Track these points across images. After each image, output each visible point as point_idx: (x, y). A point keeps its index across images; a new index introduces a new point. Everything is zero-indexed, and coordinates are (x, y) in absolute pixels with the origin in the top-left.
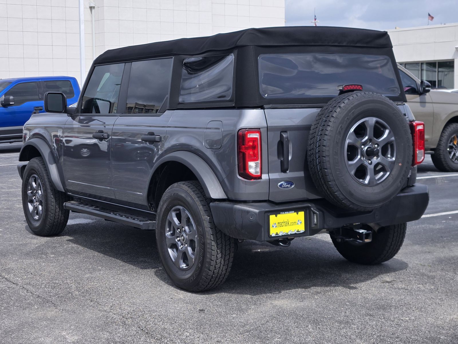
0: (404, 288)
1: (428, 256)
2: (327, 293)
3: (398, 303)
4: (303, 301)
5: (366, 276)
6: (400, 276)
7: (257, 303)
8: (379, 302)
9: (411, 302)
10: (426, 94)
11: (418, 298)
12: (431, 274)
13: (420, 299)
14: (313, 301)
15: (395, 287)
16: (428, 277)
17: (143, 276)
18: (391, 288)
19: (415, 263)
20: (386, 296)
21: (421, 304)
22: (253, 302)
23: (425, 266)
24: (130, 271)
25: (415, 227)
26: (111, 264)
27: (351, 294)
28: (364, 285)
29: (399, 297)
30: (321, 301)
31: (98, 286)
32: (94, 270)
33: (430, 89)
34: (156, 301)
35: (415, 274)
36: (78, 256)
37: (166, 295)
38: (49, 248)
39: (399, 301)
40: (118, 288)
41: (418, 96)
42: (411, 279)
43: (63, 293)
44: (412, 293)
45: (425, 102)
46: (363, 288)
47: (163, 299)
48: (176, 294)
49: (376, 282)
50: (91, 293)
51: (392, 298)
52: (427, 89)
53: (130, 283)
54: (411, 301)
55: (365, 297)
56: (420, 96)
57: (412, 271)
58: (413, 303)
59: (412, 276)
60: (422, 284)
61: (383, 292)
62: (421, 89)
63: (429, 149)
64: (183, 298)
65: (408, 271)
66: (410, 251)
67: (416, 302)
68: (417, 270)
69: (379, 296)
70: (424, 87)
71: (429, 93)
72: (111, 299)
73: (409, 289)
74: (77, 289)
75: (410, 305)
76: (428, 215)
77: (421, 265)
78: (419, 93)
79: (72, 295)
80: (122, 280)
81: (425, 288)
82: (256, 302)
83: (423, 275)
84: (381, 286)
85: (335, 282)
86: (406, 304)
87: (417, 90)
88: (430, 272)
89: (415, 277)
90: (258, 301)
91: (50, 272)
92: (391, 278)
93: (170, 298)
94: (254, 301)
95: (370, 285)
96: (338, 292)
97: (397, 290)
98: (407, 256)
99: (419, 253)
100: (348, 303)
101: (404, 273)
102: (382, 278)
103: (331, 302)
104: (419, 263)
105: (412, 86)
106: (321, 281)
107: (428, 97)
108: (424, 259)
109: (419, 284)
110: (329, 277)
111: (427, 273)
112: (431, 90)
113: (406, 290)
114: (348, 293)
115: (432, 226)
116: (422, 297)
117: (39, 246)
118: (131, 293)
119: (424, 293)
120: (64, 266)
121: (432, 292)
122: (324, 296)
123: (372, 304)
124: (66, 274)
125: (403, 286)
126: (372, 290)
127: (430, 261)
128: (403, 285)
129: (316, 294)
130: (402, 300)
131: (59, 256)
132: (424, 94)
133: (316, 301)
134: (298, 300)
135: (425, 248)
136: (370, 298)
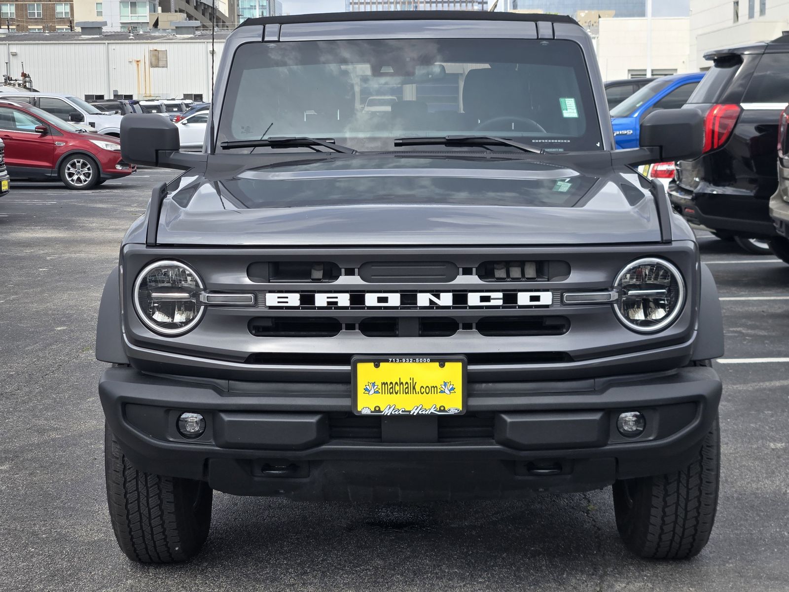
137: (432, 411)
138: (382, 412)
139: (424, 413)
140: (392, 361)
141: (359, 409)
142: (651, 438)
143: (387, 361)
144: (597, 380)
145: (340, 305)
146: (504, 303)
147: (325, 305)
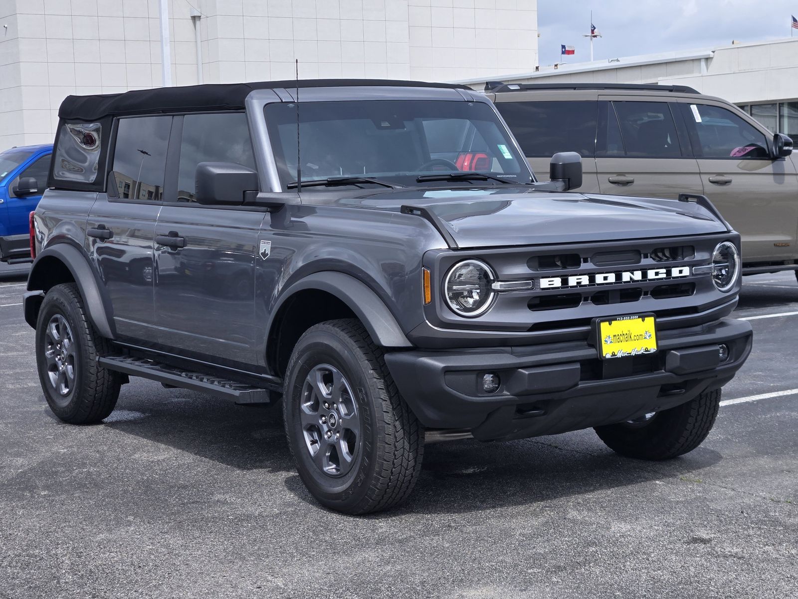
0: (736, 554)
1: (787, 480)
2: (577, 569)
3: (721, 590)
4: (527, 588)
5: (661, 529)
6: (729, 527)
7: (432, 595)
8: (683, 588)
9: (750, 587)
10: (785, 159)
11: (763, 577)
12: (792, 520)
13: (769, 580)
14: (548, 590)
15: (717, 553)
16: (786, 527)
17: (213, 535)
18: (709, 554)
19: (761, 496)
20: (699, 573)
21: (768, 592)
22: (425, 592)
23: (779, 502)
24: (188, 525)
25: (764, 416)
26: (155, 509)
27: (626, 572)
28: (653, 549)
29: (724, 576)
30: (564, 588)
31: (117, 562)
32: (118, 523)
33: (791, 148)
34: (225, 593)
35: (760, 520)
36: (94, 493)
37: (249, 580)
38: (41, 477)
39: (724, 585)
40: (155, 566)
41: (770, 161)
42: (751, 532)
43: (41, 578)
44: (752, 566)
45: (784, 174)
46: (652, 556)
47: (241, 589)
48: (270, 578)
49: (680, 540)
50: (97, 579)
51: (710, 579)
52: (786, 148)
53: (182, 552)
54: (749, 585)
55: (654, 578)
56: (772, 163)
57: (753, 516)
58: (753, 589)
59: (753, 526)
60: (773, 545)
61: (692, 565)
62: (775, 150)
63: (791, 260)
64: (283, 586)
65: (746, 515)
66: (750, 470)
67: (758, 589)
68: (764, 511)
69: (684, 575)
70: (780, 144)
71: (790, 156)
72: (135, 591)
73: (747, 556)
74: (73, 570)
75: (747, 594)
76: (789, 391)
77: (772, 500)
78: (772, 156)
79: (58, 582)
80: (167, 546)
81: (778, 554)
82: (429, 593)
83: (775, 522)
84: (689, 549)
85: (595, 543)
86: (738, 592)
87: (767, 152)
88: (789, 515)
89: (760, 528)
90: (434, 590)
91: (27, 532)
92: (711, 530)
93: (256, 586)
94: (426, 590)
95: (667, 549)
96: (600, 566)
97: (722, 559)
98: (745, 481)
99: (768, 474)
100: (618, 593)
101: (737, 520)
102: (692, 531)
103: (585, 590)
104: (768, 495)
105: (759, 144)
106: (568, 541)
107: (788, 163)
108: (777, 487)
109: (767, 545)
110: (585, 531)
111: (782, 518)
112: (794, 151)
113: (739, 558)
114: (621, 568)
115: (796, 414)
116: (771, 576)
117: (24, 473)
118: (180, 575)
119: (776, 565)
120: (61, 514)
121: (793, 564)
122: (571, 577)
123: (667, 593)
124: (61, 534)
125: (735, 550)
126: (670, 561)
127: (790, 490)
128: (735, 548)
129: (555, 572)
130: (731, 582)
131: (57, 492)
132: (780, 158)
133: (554, 589)
134: (516, 587)
135: (780, 462)
136: (665, 579)
137: (642, 351)
138: (616, 355)
139: (638, 353)
140: (619, 320)
141: (604, 355)
142: (732, 361)
143: (616, 320)
144: (704, 325)
145: (582, 284)
146: (667, 276)
147: (575, 284)
